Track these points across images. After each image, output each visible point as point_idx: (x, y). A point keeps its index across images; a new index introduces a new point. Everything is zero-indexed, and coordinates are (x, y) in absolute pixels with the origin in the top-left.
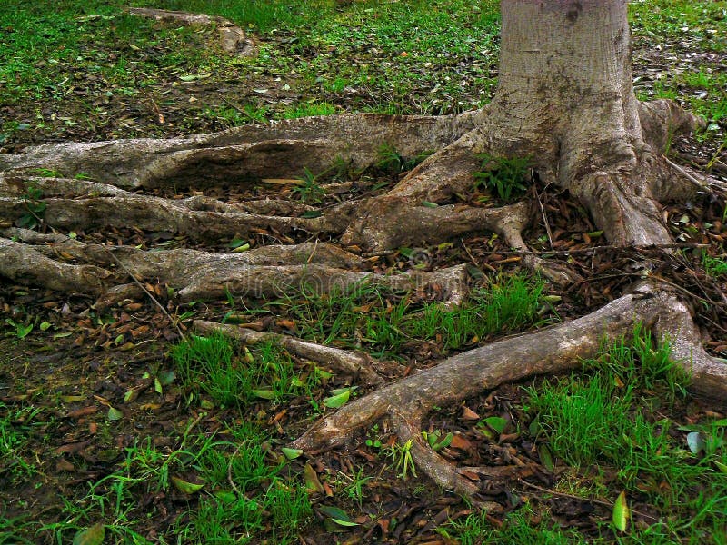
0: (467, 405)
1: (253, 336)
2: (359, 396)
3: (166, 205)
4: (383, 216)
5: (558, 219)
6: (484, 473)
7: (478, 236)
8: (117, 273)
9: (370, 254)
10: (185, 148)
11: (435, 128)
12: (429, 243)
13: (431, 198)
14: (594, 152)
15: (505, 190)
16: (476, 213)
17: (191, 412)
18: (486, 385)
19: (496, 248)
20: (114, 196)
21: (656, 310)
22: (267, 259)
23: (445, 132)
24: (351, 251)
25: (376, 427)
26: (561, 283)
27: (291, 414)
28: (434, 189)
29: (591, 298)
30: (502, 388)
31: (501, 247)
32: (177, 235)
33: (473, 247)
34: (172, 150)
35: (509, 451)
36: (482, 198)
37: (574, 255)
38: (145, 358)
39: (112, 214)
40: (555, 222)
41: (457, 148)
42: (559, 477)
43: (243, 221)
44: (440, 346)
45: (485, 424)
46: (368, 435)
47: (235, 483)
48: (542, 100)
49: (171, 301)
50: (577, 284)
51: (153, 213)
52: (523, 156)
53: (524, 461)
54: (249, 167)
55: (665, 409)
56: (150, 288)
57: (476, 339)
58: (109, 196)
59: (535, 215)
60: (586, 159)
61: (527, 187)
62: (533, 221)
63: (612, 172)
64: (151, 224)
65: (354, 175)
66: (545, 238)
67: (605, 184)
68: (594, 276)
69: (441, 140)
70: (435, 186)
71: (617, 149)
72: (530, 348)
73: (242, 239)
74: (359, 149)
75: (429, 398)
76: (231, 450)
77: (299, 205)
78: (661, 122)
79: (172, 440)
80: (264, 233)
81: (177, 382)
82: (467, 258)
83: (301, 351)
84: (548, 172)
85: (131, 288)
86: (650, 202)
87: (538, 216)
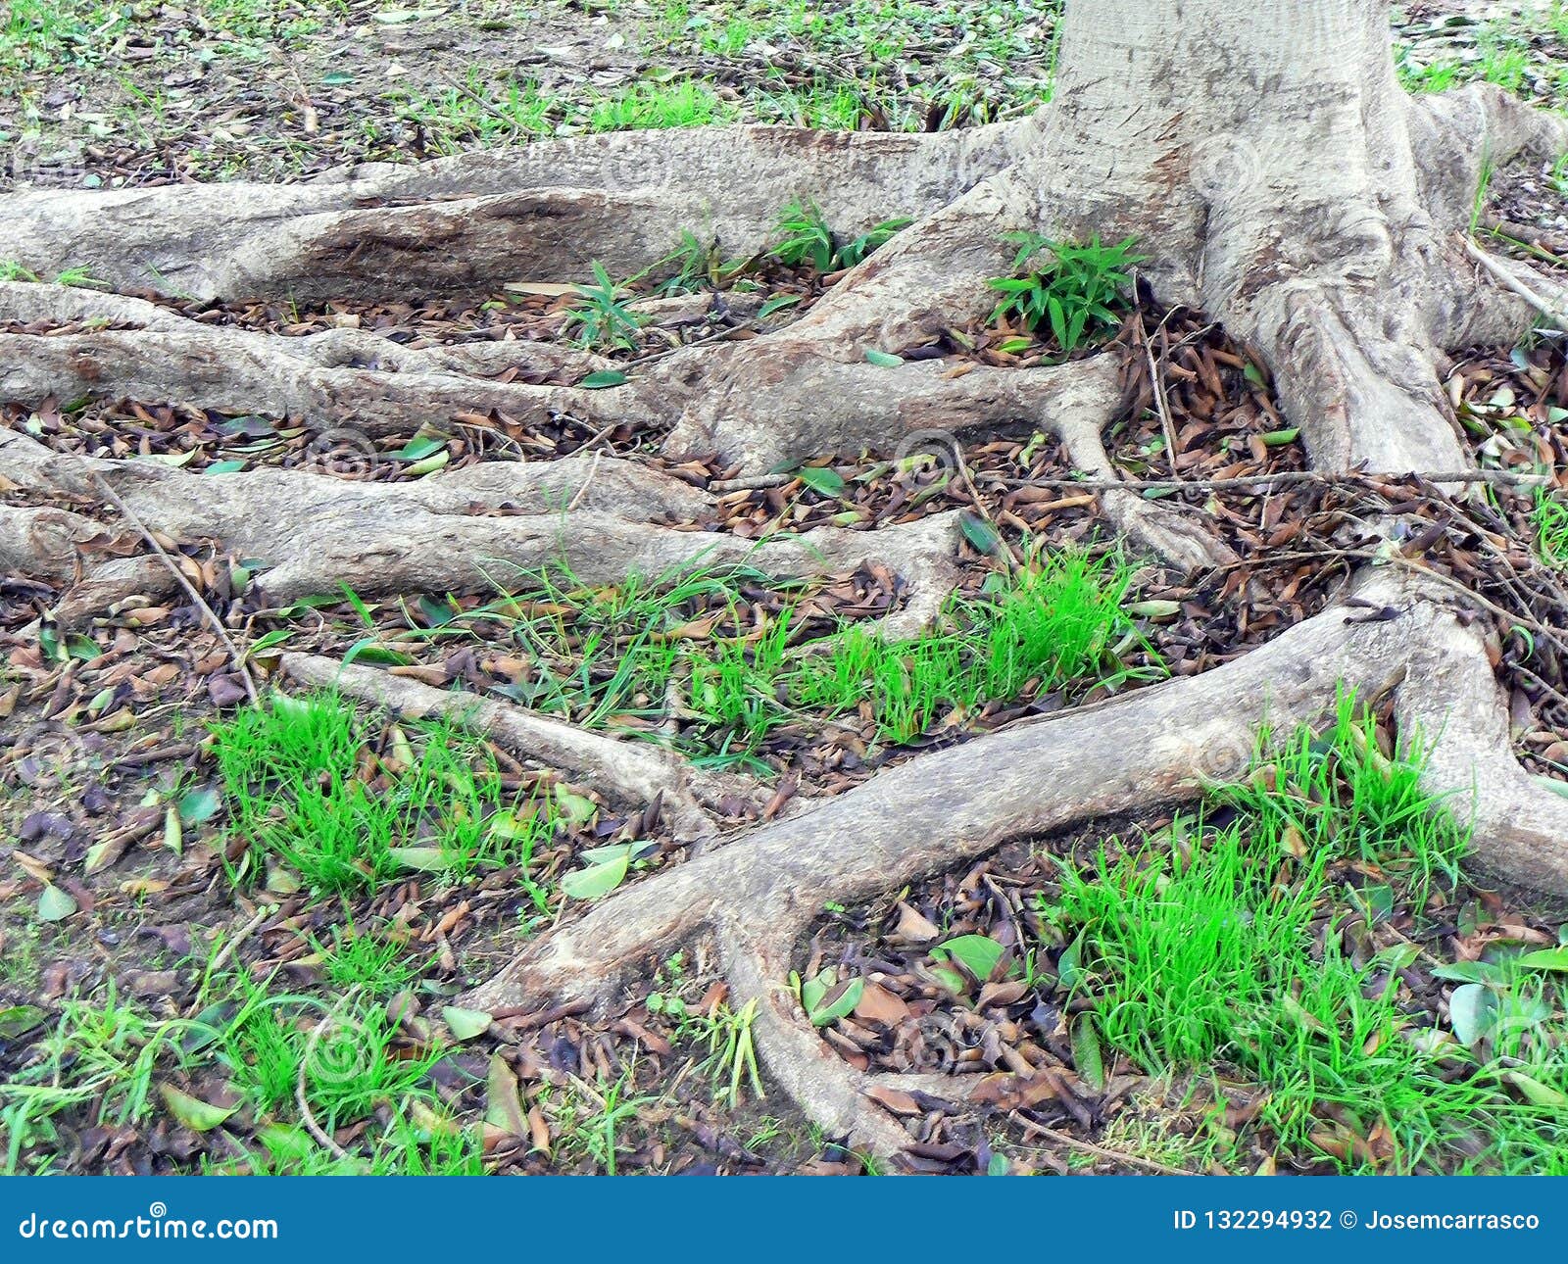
0: (914, 899)
1: (419, 699)
2: (652, 870)
3: (260, 353)
4: (766, 388)
5: (1194, 397)
6: (929, 1091)
7: (1000, 439)
8: (113, 530)
9: (729, 484)
10: (324, 208)
11: (916, 163)
12: (876, 455)
13: (888, 341)
14: (1289, 230)
15: (1068, 322)
16: (994, 382)
17: (240, 901)
18: (963, 848)
19: (1036, 471)
20: (141, 327)
21: (1402, 649)
22: (478, 497)
23: (940, 173)
24: (683, 478)
25: (678, 957)
26: (1185, 564)
27: (479, 914)
28: (897, 320)
29: (1250, 610)
30: (1004, 851)
31: (1050, 467)
32: (285, 424)
33: (983, 467)
34: (291, 214)
35: (999, 1031)
36: (1014, 342)
37: (1223, 492)
38: (152, 753)
39: (133, 372)
40: (1187, 403)
41: (961, 217)
42: (1118, 1104)
43: (436, 395)
44: (866, 734)
45: (948, 953)
46: (658, 977)
47: (311, 1104)
48: (1164, 103)
49: (238, 601)
50: (1221, 570)
51: (229, 371)
52: (1119, 238)
53: (1033, 1063)
54: (474, 255)
55: (1404, 915)
56: (190, 566)
57: (953, 718)
58: (129, 327)
59: (1137, 387)
60: (1268, 249)
61: (1122, 316)
62: (1132, 400)
63: (1328, 281)
64: (227, 397)
65: (720, 276)
66: (1157, 446)
67: (1308, 312)
68: (1262, 553)
69: (930, 193)
70: (901, 312)
71: (1344, 223)
72: (1079, 752)
73: (432, 438)
74: (736, 212)
75: (817, 882)
76: (315, 1014)
77: (577, 357)
78: (1462, 148)
79: (180, 980)
80: (485, 426)
81: (219, 819)
82: (966, 497)
83: (527, 744)
84: (1177, 278)
85: (145, 569)
86: (1416, 355)
87: (1144, 392)
